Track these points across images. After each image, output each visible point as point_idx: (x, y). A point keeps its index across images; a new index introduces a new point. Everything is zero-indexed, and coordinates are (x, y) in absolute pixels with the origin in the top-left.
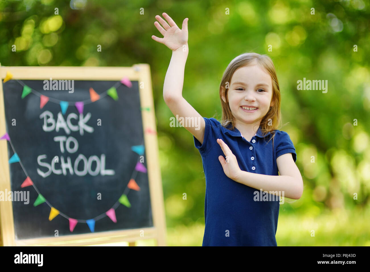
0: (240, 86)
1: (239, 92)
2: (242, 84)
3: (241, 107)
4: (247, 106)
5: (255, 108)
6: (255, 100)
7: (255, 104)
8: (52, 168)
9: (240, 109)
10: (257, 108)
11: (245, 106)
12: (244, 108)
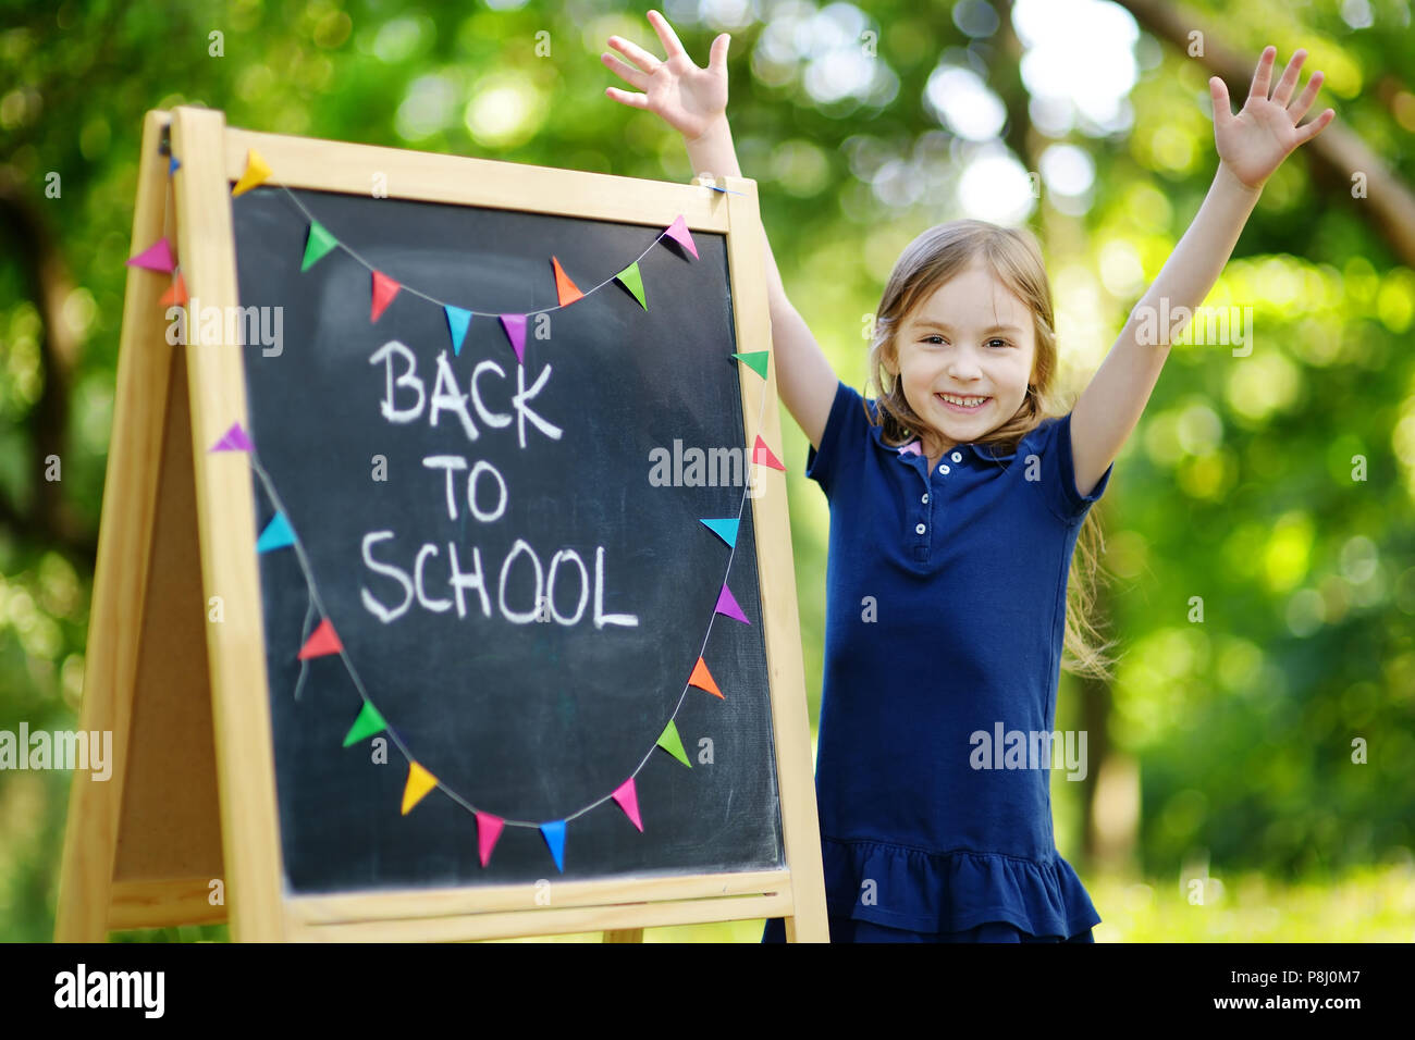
0: (932, 331)
1: (931, 351)
2: (939, 326)
3: (938, 395)
4: (956, 395)
5: (981, 400)
6: (979, 374)
7: (982, 389)
8: (413, 586)
9: (935, 401)
10: (987, 399)
11: (949, 394)
12: (946, 398)
